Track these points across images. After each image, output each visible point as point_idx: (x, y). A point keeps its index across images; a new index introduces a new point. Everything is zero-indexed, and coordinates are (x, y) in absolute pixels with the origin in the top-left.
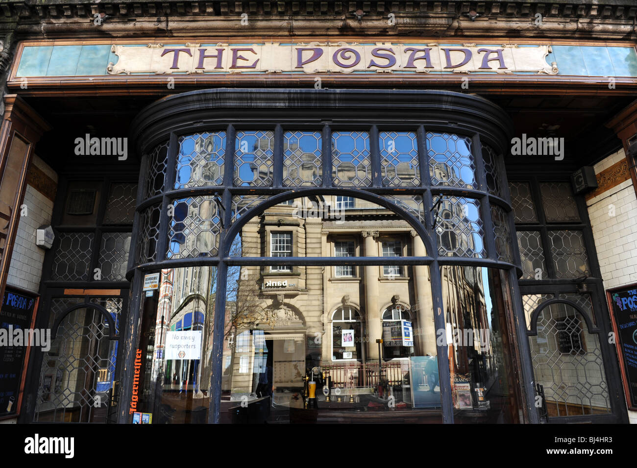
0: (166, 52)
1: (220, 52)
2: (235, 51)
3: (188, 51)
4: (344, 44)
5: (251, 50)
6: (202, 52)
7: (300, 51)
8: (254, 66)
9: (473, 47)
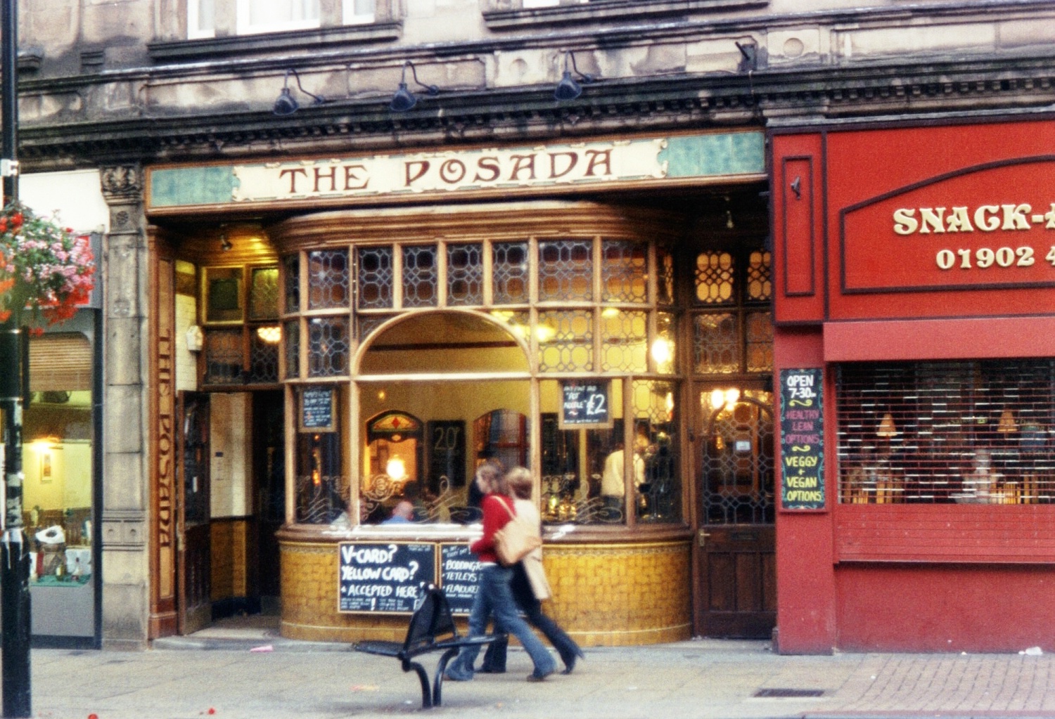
0: (284, 172)
1: (333, 169)
2: (347, 168)
3: (302, 171)
4: (450, 155)
5: (361, 166)
6: (317, 170)
7: (408, 165)
8: (365, 187)
9: (580, 148)
